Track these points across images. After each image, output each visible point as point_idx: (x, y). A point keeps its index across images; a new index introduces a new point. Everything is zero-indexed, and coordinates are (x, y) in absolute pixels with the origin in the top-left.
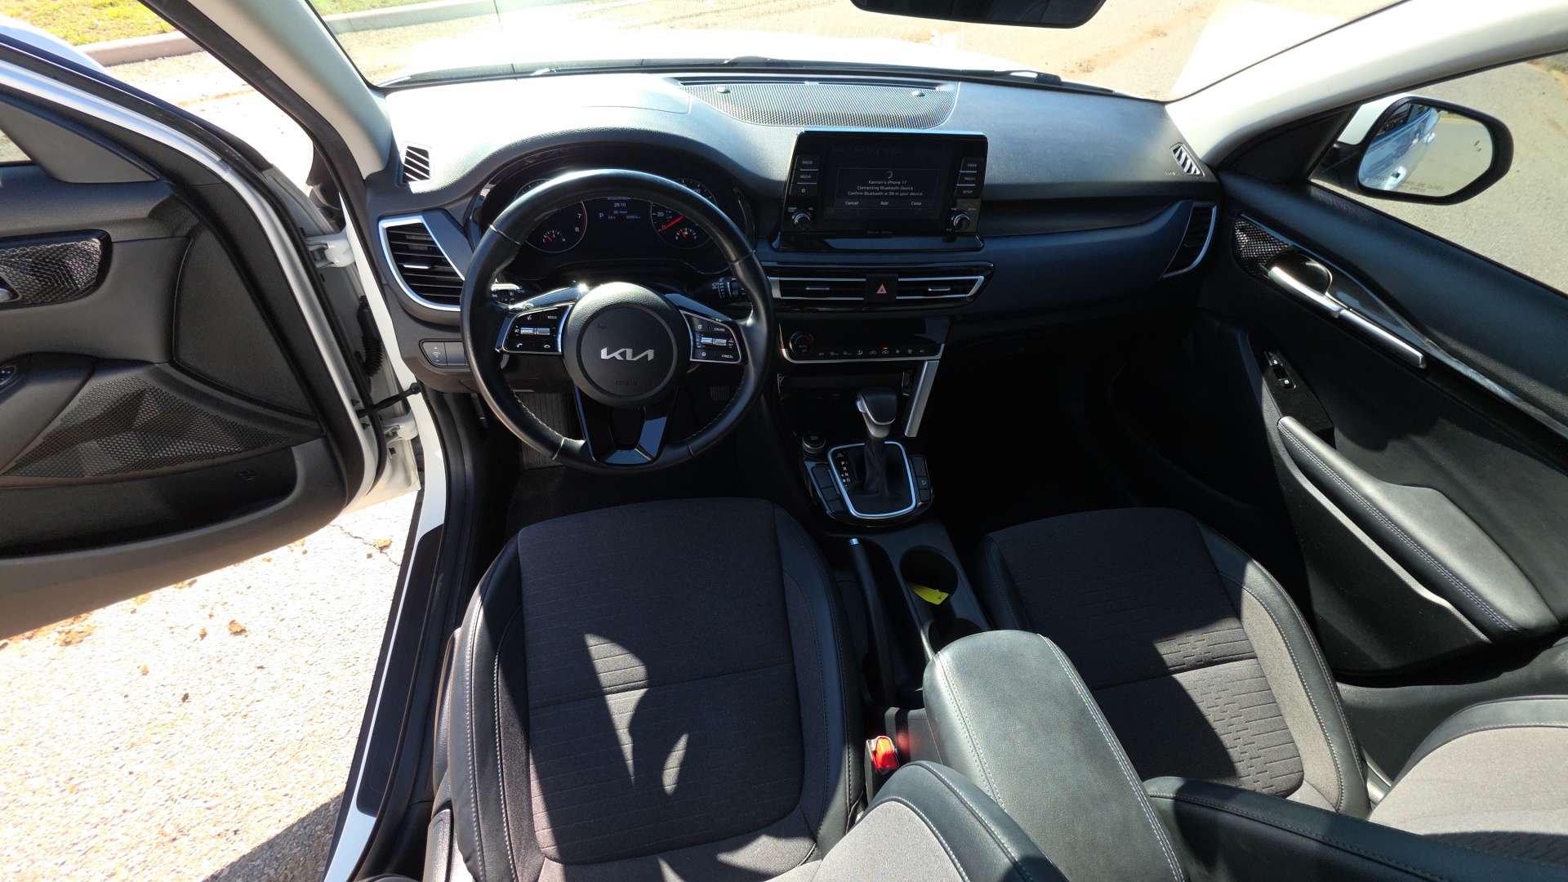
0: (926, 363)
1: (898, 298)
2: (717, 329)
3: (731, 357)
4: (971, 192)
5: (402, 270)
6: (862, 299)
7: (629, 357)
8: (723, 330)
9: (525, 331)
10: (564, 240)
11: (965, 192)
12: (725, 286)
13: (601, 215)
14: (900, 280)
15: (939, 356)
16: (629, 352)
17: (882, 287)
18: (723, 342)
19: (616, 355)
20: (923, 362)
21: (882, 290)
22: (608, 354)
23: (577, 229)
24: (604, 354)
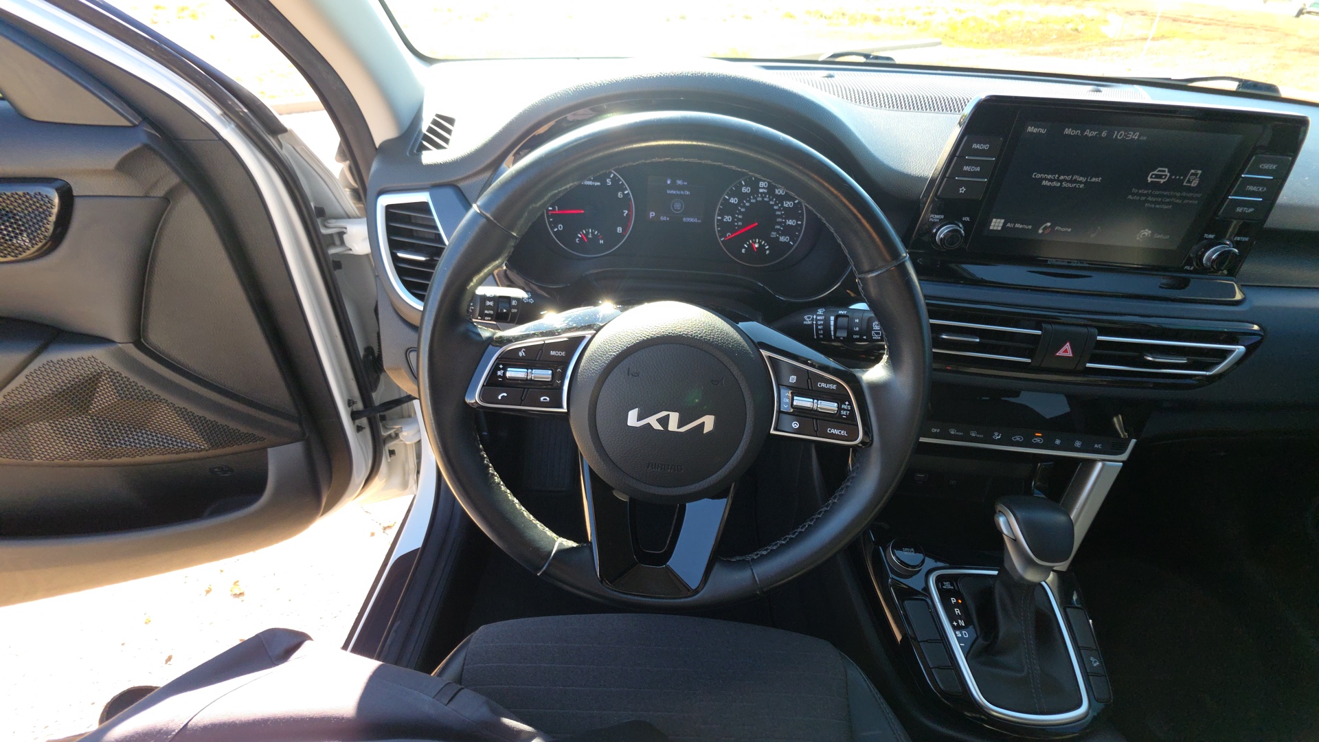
0: (1099, 465)
1: (1089, 365)
2: (823, 385)
3: (843, 433)
4: (1251, 210)
5: (395, 259)
6: (1029, 361)
7: (673, 426)
8: (834, 387)
9: (512, 373)
10: (601, 242)
11: (1239, 210)
12: (827, 321)
13: (652, 214)
14: (1099, 338)
15: (1124, 457)
16: (674, 417)
17: (1067, 346)
18: (830, 406)
19: (653, 421)
20: (1093, 462)
21: (1066, 351)
22: (640, 418)
23: (619, 230)
24: (632, 419)
